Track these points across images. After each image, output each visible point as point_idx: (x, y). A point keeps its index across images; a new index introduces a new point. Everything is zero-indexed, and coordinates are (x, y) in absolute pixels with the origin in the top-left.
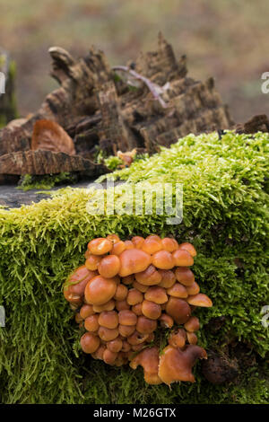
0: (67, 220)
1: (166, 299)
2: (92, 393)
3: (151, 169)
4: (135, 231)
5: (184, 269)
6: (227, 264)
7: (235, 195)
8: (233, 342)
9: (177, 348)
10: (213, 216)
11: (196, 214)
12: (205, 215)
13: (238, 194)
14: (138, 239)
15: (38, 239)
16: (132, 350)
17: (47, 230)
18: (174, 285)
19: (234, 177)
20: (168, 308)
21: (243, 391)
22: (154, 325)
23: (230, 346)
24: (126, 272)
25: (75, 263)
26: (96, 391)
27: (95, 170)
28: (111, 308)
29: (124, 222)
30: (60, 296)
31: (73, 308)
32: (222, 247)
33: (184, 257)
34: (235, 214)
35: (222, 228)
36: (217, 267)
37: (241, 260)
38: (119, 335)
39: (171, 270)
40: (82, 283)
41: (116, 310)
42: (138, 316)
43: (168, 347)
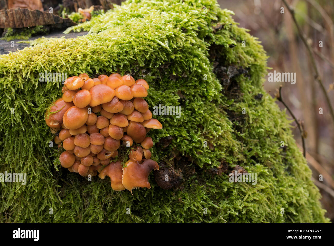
0: (47, 63)
1: (127, 123)
2: (69, 199)
3: (108, 22)
4: (100, 70)
5: (140, 99)
6: (172, 95)
7: (177, 41)
8: (177, 156)
9: (136, 162)
10: (161, 58)
11: (147, 57)
12: (154, 57)
13: (179, 40)
14: (104, 77)
15: (25, 79)
16: (100, 164)
17: (31, 71)
18: (133, 112)
19: (176, 27)
20: (129, 131)
21: (186, 194)
22: (118, 144)
23: (175, 159)
24: (96, 103)
25: (54, 97)
26: (72, 197)
27: (63, 24)
28: (84, 131)
29: (92, 63)
30: (42, 123)
31: (53, 132)
32: (168, 82)
33: (140, 90)
34: (178, 56)
35: (167, 67)
36: (165, 98)
37: (182, 92)
38: (91, 153)
39: (130, 100)
40: (60, 112)
41: (88, 133)
42: (105, 138)
43: (129, 161)
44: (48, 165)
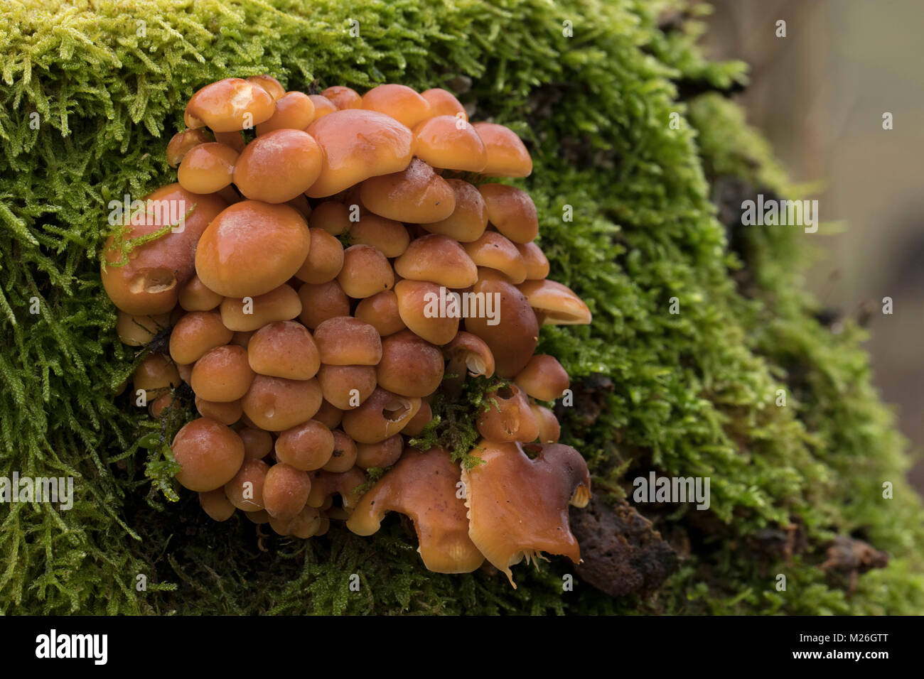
16: (357, 467)
18: (484, 235)
22: (436, 365)
25: (139, 179)
31: (138, 336)
38: (326, 405)
41: (303, 323)
42: (386, 336)
43: (483, 445)
44: (110, 497)
